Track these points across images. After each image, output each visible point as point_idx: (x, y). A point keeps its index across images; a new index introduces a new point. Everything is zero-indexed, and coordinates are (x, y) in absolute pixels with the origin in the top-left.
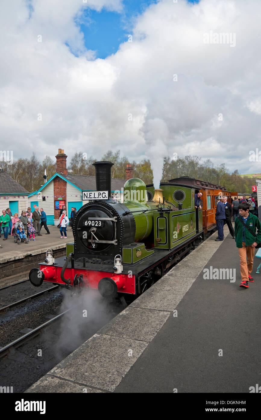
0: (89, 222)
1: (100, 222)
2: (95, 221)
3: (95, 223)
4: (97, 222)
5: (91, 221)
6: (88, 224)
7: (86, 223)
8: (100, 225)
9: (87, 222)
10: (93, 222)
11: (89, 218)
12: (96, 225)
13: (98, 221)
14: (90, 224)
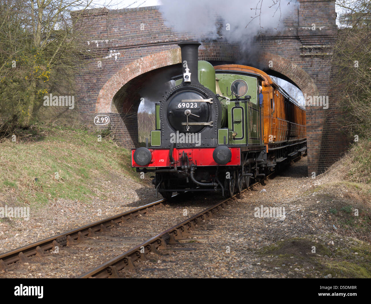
0: (182, 105)
1: (195, 104)
2: (190, 103)
3: (191, 105)
4: (192, 104)
5: (186, 103)
6: (182, 106)
7: (179, 105)
8: (196, 106)
9: (181, 104)
10: (188, 104)
11: (183, 101)
12: (192, 107)
13: (194, 102)
14: (184, 106)
